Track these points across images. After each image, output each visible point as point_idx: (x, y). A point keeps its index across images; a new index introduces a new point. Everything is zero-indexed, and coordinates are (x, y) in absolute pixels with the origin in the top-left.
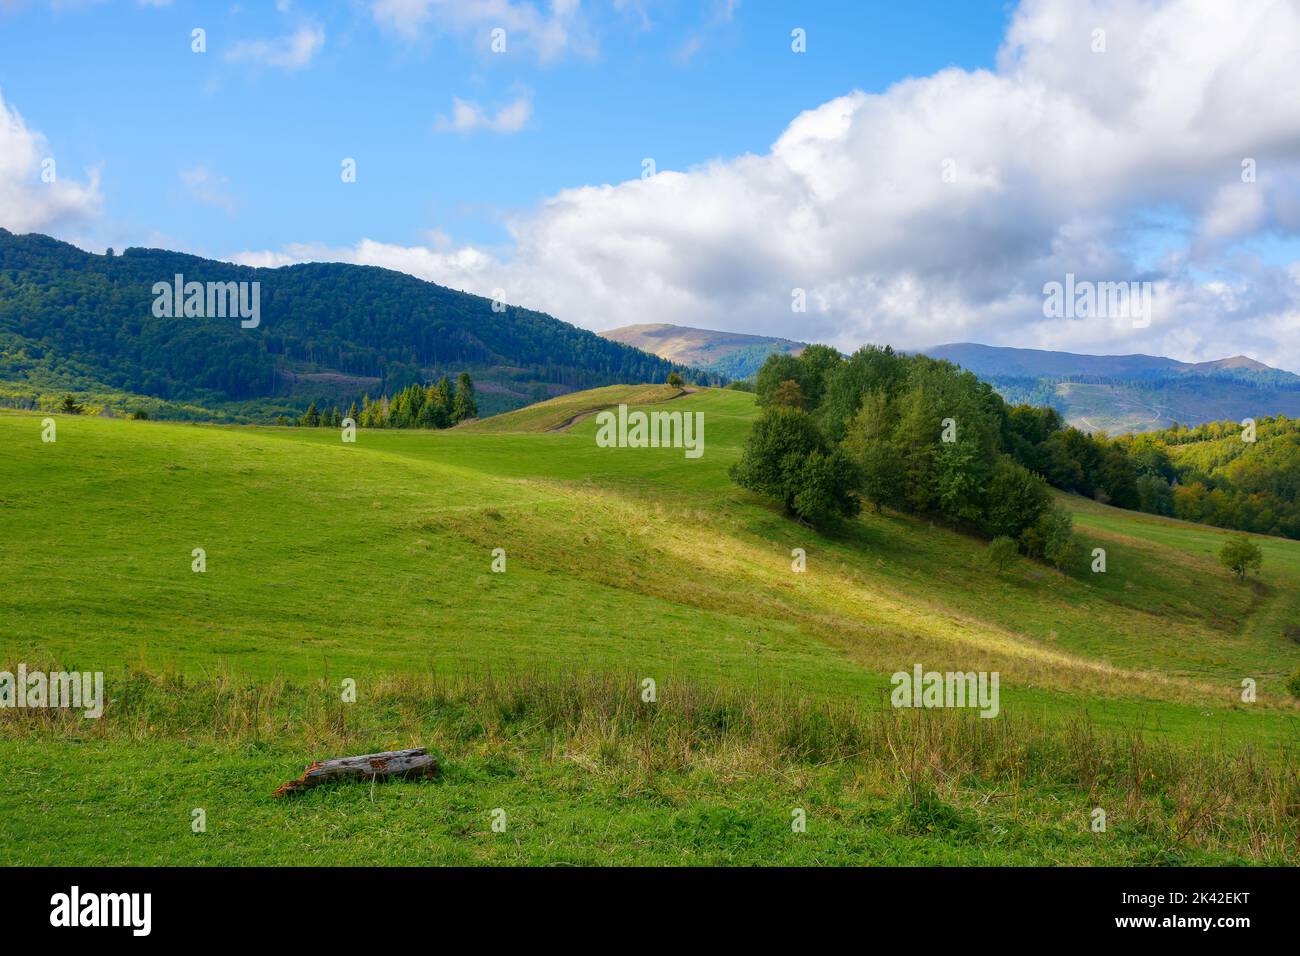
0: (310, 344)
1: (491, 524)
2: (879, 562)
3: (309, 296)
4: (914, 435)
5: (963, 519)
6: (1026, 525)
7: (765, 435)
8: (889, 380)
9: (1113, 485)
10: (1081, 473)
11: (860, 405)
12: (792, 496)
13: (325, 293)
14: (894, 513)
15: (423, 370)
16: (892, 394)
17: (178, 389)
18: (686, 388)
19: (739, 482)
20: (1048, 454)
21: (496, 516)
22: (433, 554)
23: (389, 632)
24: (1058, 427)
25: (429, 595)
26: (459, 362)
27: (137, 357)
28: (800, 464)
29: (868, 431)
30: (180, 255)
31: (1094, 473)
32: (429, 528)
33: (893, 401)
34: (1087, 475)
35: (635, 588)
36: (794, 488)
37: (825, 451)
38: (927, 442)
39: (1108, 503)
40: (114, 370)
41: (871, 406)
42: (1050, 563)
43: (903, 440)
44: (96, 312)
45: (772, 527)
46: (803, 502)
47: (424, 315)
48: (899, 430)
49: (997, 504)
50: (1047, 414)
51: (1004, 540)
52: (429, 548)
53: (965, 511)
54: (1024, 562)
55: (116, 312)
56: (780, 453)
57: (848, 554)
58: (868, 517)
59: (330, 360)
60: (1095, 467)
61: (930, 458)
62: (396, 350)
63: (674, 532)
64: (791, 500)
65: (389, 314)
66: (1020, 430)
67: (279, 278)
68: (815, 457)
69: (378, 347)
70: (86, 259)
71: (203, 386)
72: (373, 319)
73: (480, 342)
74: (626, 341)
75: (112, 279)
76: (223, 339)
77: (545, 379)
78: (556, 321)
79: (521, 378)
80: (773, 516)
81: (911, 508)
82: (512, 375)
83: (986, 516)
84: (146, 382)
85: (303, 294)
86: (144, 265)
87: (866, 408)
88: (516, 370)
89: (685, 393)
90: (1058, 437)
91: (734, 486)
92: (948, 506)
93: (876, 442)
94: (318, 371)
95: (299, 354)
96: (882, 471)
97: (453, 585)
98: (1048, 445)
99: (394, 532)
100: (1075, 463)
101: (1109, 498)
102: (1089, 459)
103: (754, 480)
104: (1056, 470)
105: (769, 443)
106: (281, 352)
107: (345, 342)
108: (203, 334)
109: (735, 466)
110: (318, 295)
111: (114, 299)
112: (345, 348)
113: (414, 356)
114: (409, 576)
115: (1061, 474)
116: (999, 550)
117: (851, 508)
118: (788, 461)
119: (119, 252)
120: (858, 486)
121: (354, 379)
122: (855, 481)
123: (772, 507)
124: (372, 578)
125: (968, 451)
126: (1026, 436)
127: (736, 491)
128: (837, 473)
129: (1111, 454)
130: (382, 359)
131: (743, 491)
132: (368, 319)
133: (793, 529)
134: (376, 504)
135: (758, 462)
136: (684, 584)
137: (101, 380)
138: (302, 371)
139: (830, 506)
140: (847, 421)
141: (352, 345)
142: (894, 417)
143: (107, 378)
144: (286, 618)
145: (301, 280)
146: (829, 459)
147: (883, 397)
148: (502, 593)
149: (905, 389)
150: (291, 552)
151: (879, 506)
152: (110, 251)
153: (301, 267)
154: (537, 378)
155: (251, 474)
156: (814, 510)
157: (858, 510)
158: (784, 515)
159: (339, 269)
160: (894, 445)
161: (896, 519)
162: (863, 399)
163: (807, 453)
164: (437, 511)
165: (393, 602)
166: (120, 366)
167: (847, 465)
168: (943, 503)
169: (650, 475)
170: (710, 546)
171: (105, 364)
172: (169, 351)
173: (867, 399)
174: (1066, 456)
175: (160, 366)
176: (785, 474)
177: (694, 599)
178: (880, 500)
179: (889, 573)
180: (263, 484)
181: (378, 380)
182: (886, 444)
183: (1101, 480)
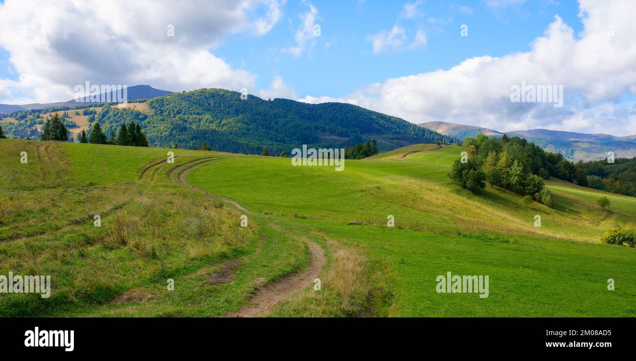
0: (327, 127)
1: (377, 190)
2: (490, 202)
3: (327, 113)
4: (504, 165)
5: (517, 190)
6: (536, 192)
7: (458, 164)
8: (497, 149)
9: (579, 179)
10: (568, 175)
11: (488, 156)
12: (465, 182)
13: (332, 112)
14: (497, 187)
15: (362, 136)
16: (497, 152)
17: (288, 141)
18: (442, 146)
19: (450, 178)
20: (558, 168)
21: (379, 188)
22: (363, 197)
23: (353, 215)
24: (562, 160)
25: (361, 207)
26: (373, 133)
27: (277, 131)
28: (468, 173)
29: (490, 164)
30: (290, 100)
31: (573, 174)
32: (362, 191)
33: (498, 155)
34: (570, 175)
35: (412, 207)
36: (466, 180)
37: (475, 170)
38: (507, 167)
39: (577, 184)
40: (270, 135)
41: (491, 156)
42: (543, 203)
43: (500, 166)
44: (265, 118)
45: (459, 191)
46: (468, 184)
47: (362, 119)
48: (499, 163)
49: (528, 186)
50: (558, 156)
51: (528, 196)
52: (362, 196)
53: (518, 187)
54: (535, 203)
55: (271, 117)
56: (462, 170)
57: (481, 199)
58: (489, 188)
59: (333, 132)
60: (573, 173)
61: (508, 172)
62: (354, 129)
63: (427, 192)
64: (465, 183)
65: (352, 118)
66: (549, 160)
67: (319, 107)
68: (472, 171)
69: (348, 129)
70: (263, 101)
71: (295, 140)
72: (347, 120)
73: (380, 127)
74: (426, 127)
75: (270, 108)
76: (302, 126)
77: (400, 139)
78: (404, 121)
79: (392, 139)
80: (459, 188)
81: (502, 186)
82: (390, 138)
83: (524, 189)
84: (279, 138)
85: (326, 112)
86: (279, 103)
87: (489, 157)
88: (391, 136)
89: (441, 147)
90: (561, 163)
91: (449, 179)
92: (513, 186)
93: (491, 167)
94: (330, 136)
95: (324, 130)
96: (493, 175)
97: (367, 205)
98: (557, 165)
99: (354, 192)
100: (567, 171)
101: (577, 183)
102: (571, 170)
103: (454, 178)
104: (560, 173)
105: (459, 167)
106: (318, 130)
107: (338, 127)
108: (296, 124)
109: (449, 173)
110: (330, 112)
111: (271, 114)
112: (338, 129)
113: (359, 132)
114: (357, 203)
115: (562, 174)
116: (526, 199)
117: (483, 186)
118: (464, 172)
119: (272, 100)
120: (485, 180)
121: (340, 138)
122: (484, 178)
123: (460, 185)
124: (349, 203)
125: (519, 170)
126: (551, 163)
127: (449, 180)
128: (479, 176)
129: (578, 169)
130: (349, 133)
131: (452, 180)
132: (345, 120)
133: (466, 192)
134: (350, 184)
135: (456, 172)
136: (425, 207)
137: (266, 138)
138: (325, 136)
139: (477, 185)
140: (484, 160)
141: (340, 128)
142: (498, 159)
143: (268, 137)
144: (333, 211)
145: (325, 108)
146: (477, 172)
147: (495, 154)
148: (378, 207)
149: (502, 151)
150: (331, 196)
151: (492, 185)
152: (270, 99)
153: (325, 104)
154: (397, 139)
155: (319, 176)
156: (471, 186)
157: (485, 186)
158: (463, 187)
159: (337, 104)
160: (498, 168)
161: (497, 189)
162: (489, 154)
163: (469, 170)
164: (364, 187)
165: (354, 208)
166: (272, 134)
167: (481, 174)
168: (511, 184)
169: (425, 175)
170: (436, 196)
171: (268, 133)
172: (286, 129)
173: (490, 154)
174: (563, 169)
175: (283, 134)
176: (463, 176)
177: (426, 210)
178: (493, 184)
179: (493, 205)
180: (323, 179)
181: (348, 139)
182: (495, 167)
183: (575, 177)
